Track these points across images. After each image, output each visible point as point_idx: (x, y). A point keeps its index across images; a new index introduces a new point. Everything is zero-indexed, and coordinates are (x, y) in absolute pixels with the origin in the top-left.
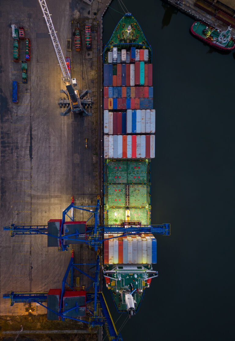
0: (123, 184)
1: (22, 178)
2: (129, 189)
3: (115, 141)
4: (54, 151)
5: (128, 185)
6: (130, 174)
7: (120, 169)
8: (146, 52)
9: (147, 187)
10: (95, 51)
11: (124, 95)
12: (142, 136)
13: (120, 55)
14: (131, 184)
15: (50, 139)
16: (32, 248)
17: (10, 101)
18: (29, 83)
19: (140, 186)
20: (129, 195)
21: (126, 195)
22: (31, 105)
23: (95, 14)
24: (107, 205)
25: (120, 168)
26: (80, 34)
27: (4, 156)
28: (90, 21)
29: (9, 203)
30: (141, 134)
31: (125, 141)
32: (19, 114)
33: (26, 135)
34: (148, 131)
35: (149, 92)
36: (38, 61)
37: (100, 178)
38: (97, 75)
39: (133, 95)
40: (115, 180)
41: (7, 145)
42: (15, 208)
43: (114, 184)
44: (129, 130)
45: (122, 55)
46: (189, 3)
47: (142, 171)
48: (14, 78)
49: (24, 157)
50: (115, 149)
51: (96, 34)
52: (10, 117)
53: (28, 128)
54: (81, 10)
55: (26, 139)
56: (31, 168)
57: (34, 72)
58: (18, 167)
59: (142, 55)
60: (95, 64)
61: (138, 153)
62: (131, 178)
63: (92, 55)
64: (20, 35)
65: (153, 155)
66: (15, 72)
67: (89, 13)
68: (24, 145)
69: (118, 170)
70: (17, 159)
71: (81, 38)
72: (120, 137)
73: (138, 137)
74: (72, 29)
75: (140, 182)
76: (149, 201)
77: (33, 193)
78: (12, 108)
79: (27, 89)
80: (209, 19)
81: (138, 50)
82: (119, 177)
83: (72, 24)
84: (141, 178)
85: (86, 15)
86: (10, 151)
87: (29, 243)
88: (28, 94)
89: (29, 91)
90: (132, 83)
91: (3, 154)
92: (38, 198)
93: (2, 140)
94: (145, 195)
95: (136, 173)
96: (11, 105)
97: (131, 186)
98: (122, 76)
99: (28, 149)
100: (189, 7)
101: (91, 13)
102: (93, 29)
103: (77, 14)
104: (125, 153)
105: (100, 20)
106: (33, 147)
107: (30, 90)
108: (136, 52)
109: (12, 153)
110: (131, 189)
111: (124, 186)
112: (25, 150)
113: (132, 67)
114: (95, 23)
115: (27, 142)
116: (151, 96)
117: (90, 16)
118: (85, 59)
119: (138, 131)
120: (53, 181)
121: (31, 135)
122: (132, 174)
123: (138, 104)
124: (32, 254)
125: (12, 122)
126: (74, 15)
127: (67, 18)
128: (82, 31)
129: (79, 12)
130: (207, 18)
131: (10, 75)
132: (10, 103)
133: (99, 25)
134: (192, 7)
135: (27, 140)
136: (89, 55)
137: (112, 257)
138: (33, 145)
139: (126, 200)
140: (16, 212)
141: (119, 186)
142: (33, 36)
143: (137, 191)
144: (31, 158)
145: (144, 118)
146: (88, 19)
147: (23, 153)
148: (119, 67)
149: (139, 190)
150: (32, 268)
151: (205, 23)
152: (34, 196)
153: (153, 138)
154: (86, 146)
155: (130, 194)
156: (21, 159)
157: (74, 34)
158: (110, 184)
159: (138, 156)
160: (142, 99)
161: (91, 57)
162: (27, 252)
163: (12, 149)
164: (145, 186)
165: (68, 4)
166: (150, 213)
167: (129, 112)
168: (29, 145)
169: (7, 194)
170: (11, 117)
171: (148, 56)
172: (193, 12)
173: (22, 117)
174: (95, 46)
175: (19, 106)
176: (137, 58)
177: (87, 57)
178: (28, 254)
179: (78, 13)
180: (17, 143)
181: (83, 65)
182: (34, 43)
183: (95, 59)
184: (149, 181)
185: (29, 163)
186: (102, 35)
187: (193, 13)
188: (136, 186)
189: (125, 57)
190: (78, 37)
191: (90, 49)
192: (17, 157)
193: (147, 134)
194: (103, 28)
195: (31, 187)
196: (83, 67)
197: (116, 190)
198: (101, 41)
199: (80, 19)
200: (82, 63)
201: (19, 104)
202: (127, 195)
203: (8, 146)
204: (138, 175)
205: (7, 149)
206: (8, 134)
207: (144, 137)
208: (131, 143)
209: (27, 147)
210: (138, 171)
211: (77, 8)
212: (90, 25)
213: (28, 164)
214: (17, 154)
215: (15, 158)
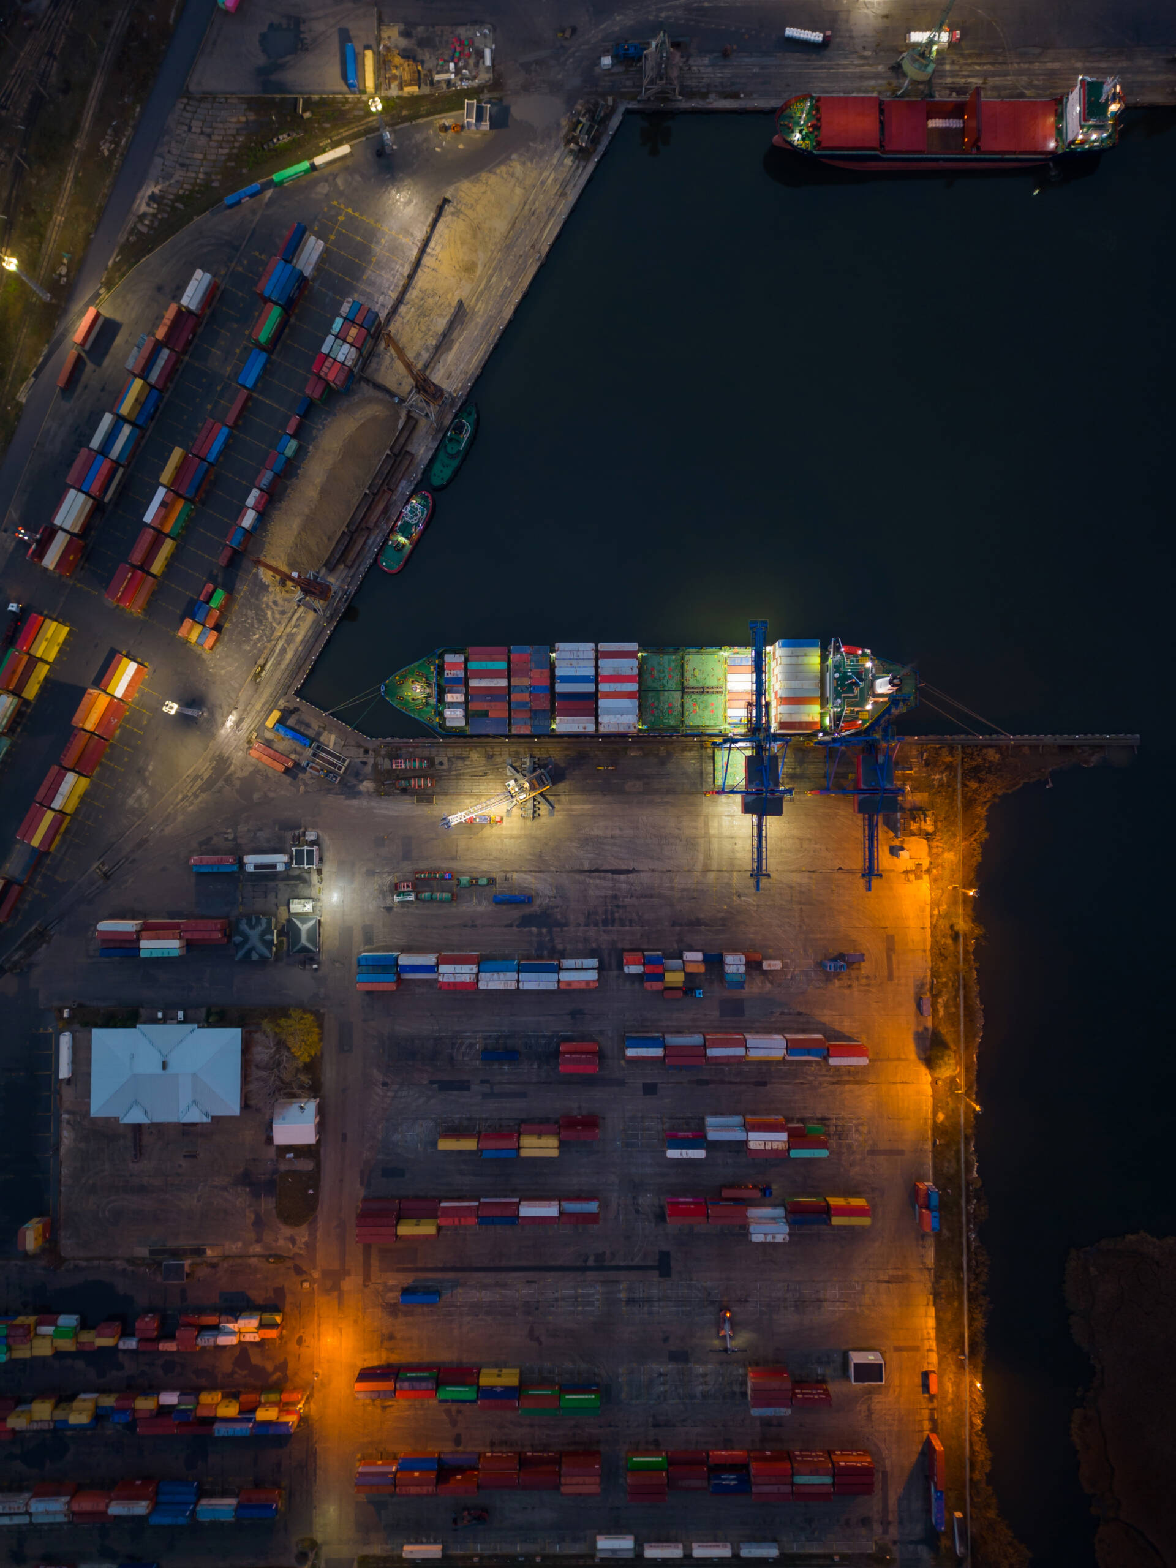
0: (682, 698)
1: (672, 888)
2: (693, 688)
3: (610, 712)
4: (621, 829)
5: (683, 690)
6: (664, 686)
7: (656, 704)
8: (449, 658)
9: (689, 654)
10: (434, 751)
11: (525, 697)
12: (600, 665)
13: (453, 705)
14: (683, 683)
15: (598, 837)
16: (804, 869)
17: (528, 910)
18: (494, 875)
19: (686, 667)
20: (703, 688)
21: (703, 692)
22: (536, 872)
23: (366, 752)
24: (722, 728)
25: (653, 704)
26: (408, 779)
27: (631, 922)
28: (380, 760)
29: (718, 911)
30: (597, 667)
31: (610, 695)
32: (551, 894)
33: (591, 881)
34: (592, 655)
35: (519, 652)
36: (454, 858)
37: (672, 743)
38: (478, 749)
39: (526, 682)
40: (676, 713)
41: (609, 917)
42: (728, 900)
43: (683, 714)
44: (590, 687)
45: (455, 700)
46: (346, 576)
47: (659, 664)
48: (485, 903)
49: (632, 884)
50: (622, 712)
51: (404, 751)
52: (557, 910)
53: (577, 876)
54: (358, 775)
55: (598, 881)
56: (653, 870)
57: (475, 865)
58: (651, 896)
59: (454, 666)
60: (458, 751)
61: (629, 673)
62: (672, 684)
63: (442, 757)
64: (410, 889)
65: (633, 646)
66: (475, 901)
67: (365, 763)
68: (610, 884)
69: (657, 708)
70: (637, 897)
71: (414, 777)
72: (602, 703)
73: (602, 672)
74: (394, 794)
75: (679, 668)
76: (714, 649)
77: (699, 867)
78: (540, 906)
79: (506, 879)
80: (376, 538)
81: (446, 672)
82: (670, 705)
83: (385, 795)
84: (673, 665)
85: (368, 769)
86: (621, 911)
87: (794, 874)
88: (515, 876)
89: (509, 875)
90: (503, 683)
91: (627, 923)
92: (708, 858)
93: (601, 925)
94: (703, 657)
95: (663, 675)
96: (534, 909)
97: (686, 683)
98: (490, 701)
99: (616, 876)
100: (352, 577)
101: (364, 760)
102: (393, 756)
103: (367, 786)
104: (629, 695)
105: (379, 743)
106: (614, 868)
107: (507, 872)
108: (449, 676)
109: (625, 907)
110: (692, 683)
111: (686, 697)
112: (619, 882)
113: (474, 683)
114: (383, 752)
115: (604, 879)
116: (527, 649)
117: (371, 761)
118: (450, 770)
119: (591, 672)
120: (677, 831)
121: (590, 871)
122: (665, 682)
123: (542, 673)
124: (813, 869)
125: (567, 907)
126: (368, 792)
127: (374, 804)
128: (398, 776)
129: (362, 781)
130: (374, 542)
131: (479, 909)
132: (532, 909)
133: (387, 745)
134: (353, 571)
135: (600, 878)
136: (441, 763)
137: (809, 715)
138: (609, 868)
139: (713, 692)
140: (735, 898)
141: (686, 706)
142: (407, 867)
143: (697, 672)
144: (633, 871)
145: (569, 662)
146: (375, 765)
147: (624, 886)
148: (474, 706)
149: (694, 669)
150: (840, 869)
151: (382, 547)
152: (705, 865)
153: (604, 647)
154: (610, 768)
155: (701, 685)
156: (635, 890)
157: (404, 791)
158: (682, 722)
159: (636, 672)
160: (533, 665)
161: (445, 760)
162: (810, 878)
163: (618, 906)
164: (687, 657)
165: (347, 802)
166: (737, 649)
167: (560, 687)
168: (609, 875)
169: (702, 916)
170: (557, 907)
171: (457, 655)
172: (361, 569)
173: (557, 888)
174: (426, 753)
175: (537, 894)
176: (460, 673)
177: (445, 766)
178: (813, 875)
179: (365, 783)
180: (606, 897)
181: (460, 775)
182: (422, 865)
183: (450, 752)
184: (676, 650)
185: (642, 875)
186: (405, 740)
187: (363, 569)
188: (687, 675)
189: (459, 695)
190: (413, 782)
191: (431, 762)
192: (632, 897)
193: (598, 656)
194: (393, 737)
195: (689, 871)
196: (463, 774)
197: (694, 711)
198: (417, 740)
199: (375, 781)
200: (456, 775)
201: (533, 893)
202: (704, 690)
203: (612, 913)
204: (666, 671)
205: (617, 915)
206: (589, 913)
207: (601, 662)
208: (612, 685)
209: (613, 879)
210: (659, 671)
211: (355, 786)
212: (387, 761)
213: (645, 878)
214: (627, 897)
215: (634, 901)
